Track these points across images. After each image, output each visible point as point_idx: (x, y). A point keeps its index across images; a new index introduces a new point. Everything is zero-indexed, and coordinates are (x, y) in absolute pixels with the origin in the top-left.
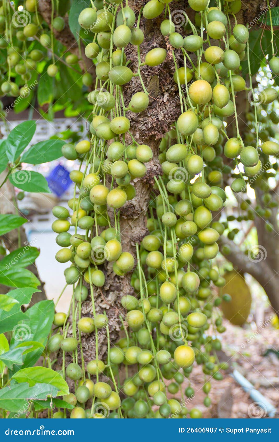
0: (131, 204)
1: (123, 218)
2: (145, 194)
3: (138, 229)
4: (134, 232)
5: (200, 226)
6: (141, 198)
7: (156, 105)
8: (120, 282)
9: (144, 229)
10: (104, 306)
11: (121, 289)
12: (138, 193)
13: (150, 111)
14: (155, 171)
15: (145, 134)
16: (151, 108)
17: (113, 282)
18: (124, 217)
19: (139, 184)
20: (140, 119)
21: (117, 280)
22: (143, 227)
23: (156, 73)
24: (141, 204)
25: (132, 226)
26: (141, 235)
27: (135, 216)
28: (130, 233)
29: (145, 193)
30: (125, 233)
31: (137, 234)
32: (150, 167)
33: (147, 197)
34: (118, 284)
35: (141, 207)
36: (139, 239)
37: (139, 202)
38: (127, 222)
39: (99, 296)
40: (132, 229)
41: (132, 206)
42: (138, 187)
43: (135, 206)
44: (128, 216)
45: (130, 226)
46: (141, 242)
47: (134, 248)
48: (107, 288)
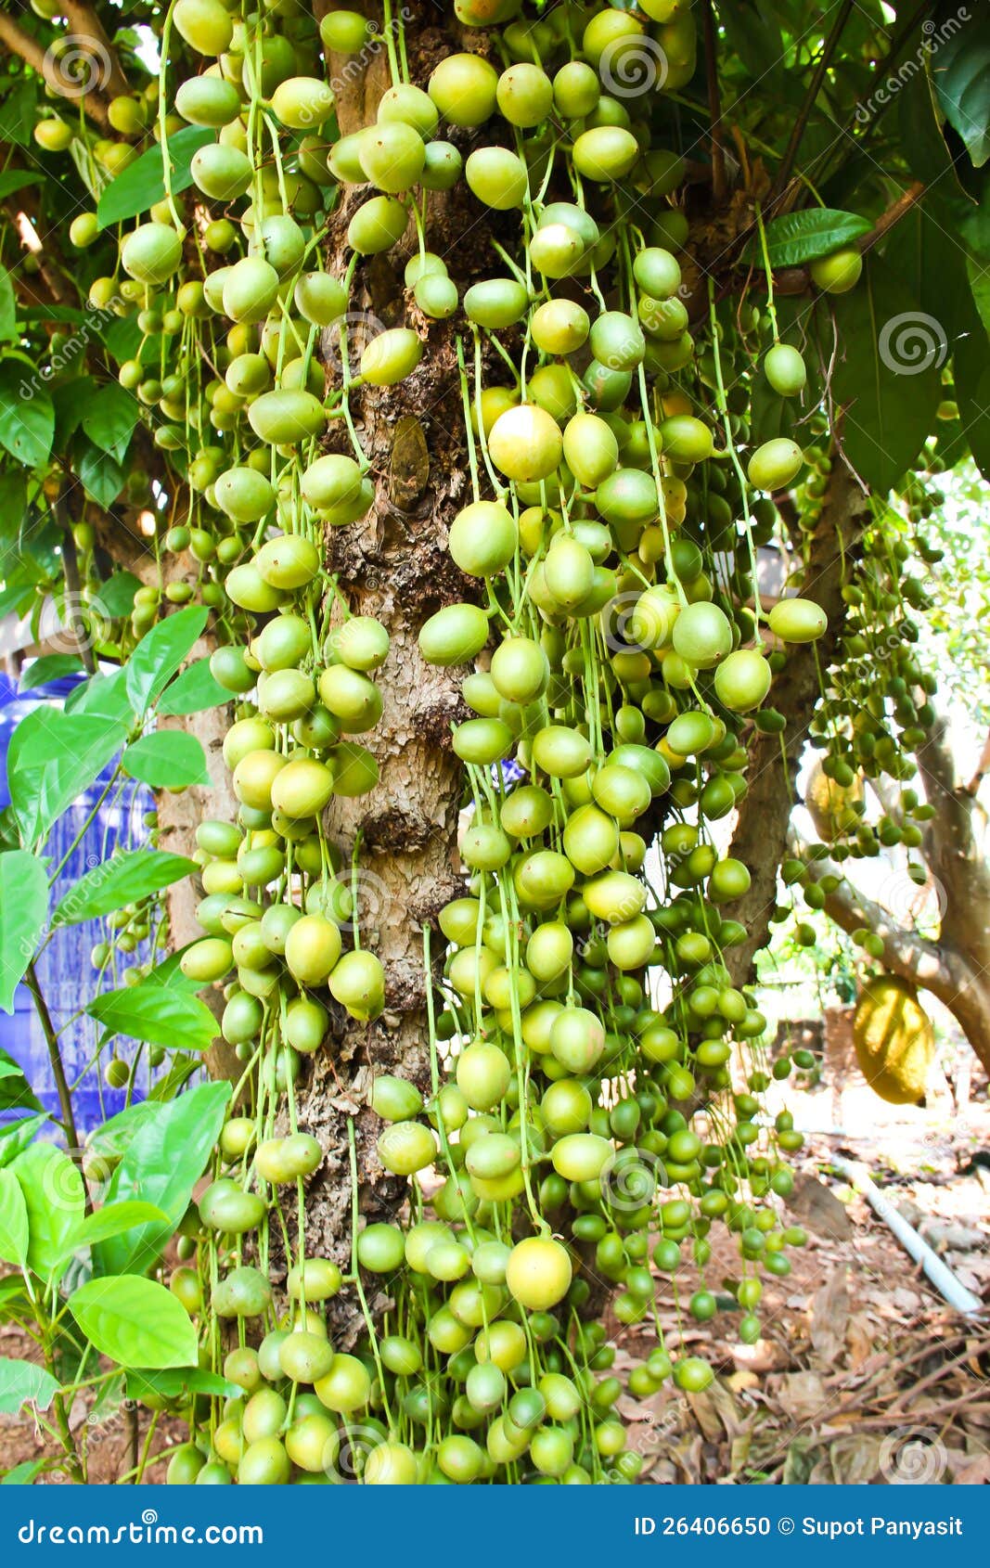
0: (394, 808)
2: (436, 779)
3: (430, 882)
4: (417, 891)
5: (581, 868)
6: (427, 790)
7: (431, 508)
8: (390, 1039)
10: (343, 1106)
11: (396, 1057)
12: (416, 775)
13: (414, 528)
14: (452, 707)
15: (410, 597)
16: (416, 520)
18: (379, 848)
19: (413, 750)
20: (391, 555)
21: (379, 1030)
23: (418, 413)
24: (430, 810)
25: (409, 876)
26: (436, 902)
27: (410, 844)
28: (404, 896)
29: (437, 776)
30: (392, 896)
31: (425, 897)
32: (439, 697)
33: (445, 788)
34: (385, 1044)
35: (427, 821)
36: (432, 912)
37: (422, 803)
38: (391, 860)
39: (329, 1078)
40: (408, 884)
41: (394, 816)
42: (411, 760)
43: (407, 814)
44: (388, 845)
45: (403, 875)
46: (436, 920)
47: (417, 937)
48: (348, 1054)
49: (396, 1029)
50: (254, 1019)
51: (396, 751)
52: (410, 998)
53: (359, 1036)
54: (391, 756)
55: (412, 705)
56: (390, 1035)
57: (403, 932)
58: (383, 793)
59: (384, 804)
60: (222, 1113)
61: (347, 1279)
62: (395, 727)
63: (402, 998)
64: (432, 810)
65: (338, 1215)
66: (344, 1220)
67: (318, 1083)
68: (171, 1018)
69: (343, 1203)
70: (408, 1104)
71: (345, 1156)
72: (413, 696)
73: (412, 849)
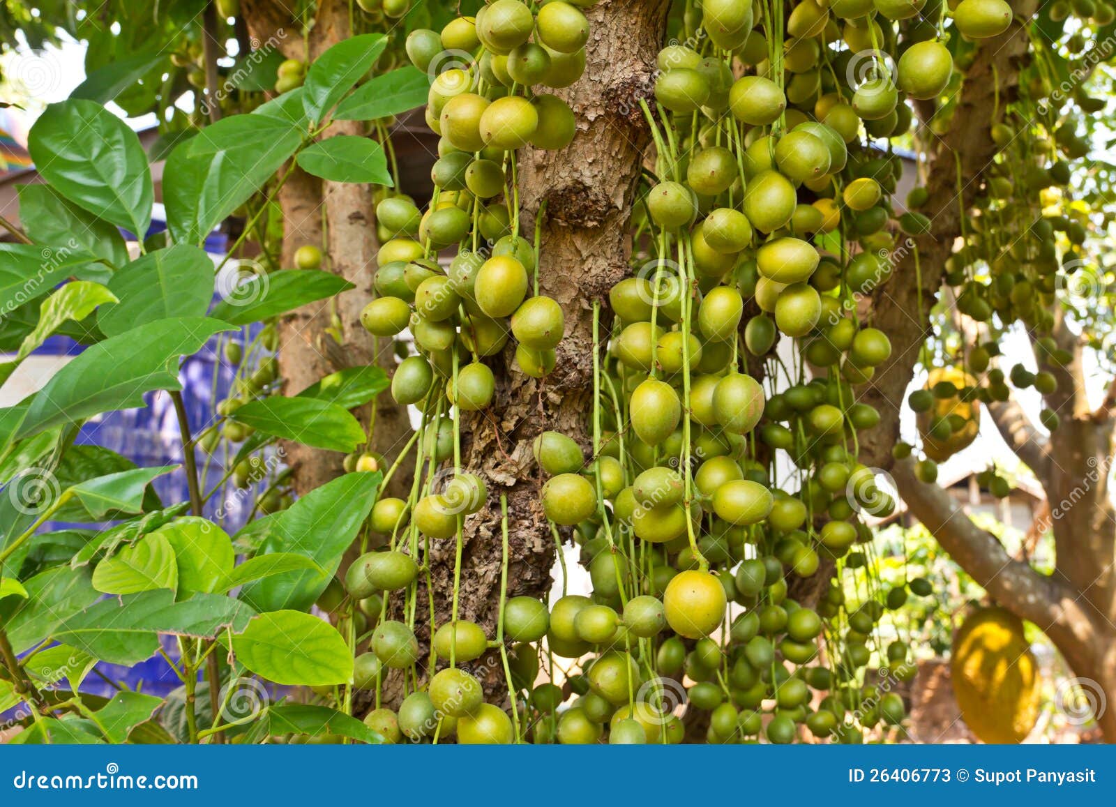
0: (577, 182)
1: (558, 222)
2: (619, 160)
3: (602, 263)
4: (590, 269)
6: (609, 170)
8: (549, 417)
9: (620, 267)
10: (499, 478)
12: (600, 154)
14: (644, 85)
17: (527, 413)
19: (600, 128)
22: (615, 260)
24: (610, 190)
25: (585, 254)
26: (607, 281)
27: (589, 219)
28: (577, 274)
29: (620, 157)
30: (565, 273)
31: (597, 275)
32: (631, 75)
33: (626, 170)
35: (607, 197)
36: (603, 291)
37: (603, 182)
38: (568, 236)
39: (489, 450)
40: (583, 262)
41: (579, 188)
42: (598, 137)
43: (590, 188)
44: (569, 217)
45: (579, 252)
46: (607, 298)
47: (586, 315)
48: (510, 425)
49: (557, 407)
50: (424, 380)
51: (585, 127)
52: (573, 375)
53: (521, 410)
54: (580, 132)
55: (605, 81)
56: (550, 413)
57: (572, 311)
58: (567, 168)
59: (568, 179)
60: (373, 494)
61: (492, 644)
62: (586, 103)
63: (565, 374)
64: (612, 190)
65: (483, 590)
66: (489, 596)
67: (476, 457)
68: (316, 425)
69: (491, 577)
70: (572, 457)
71: (497, 530)
72: (606, 73)
73: (590, 224)
